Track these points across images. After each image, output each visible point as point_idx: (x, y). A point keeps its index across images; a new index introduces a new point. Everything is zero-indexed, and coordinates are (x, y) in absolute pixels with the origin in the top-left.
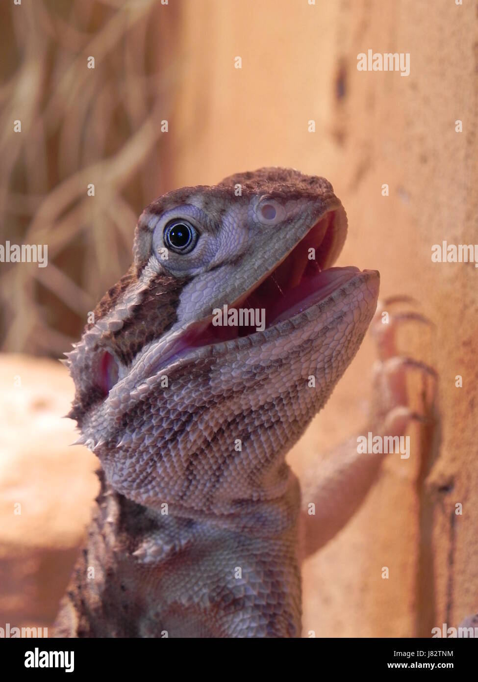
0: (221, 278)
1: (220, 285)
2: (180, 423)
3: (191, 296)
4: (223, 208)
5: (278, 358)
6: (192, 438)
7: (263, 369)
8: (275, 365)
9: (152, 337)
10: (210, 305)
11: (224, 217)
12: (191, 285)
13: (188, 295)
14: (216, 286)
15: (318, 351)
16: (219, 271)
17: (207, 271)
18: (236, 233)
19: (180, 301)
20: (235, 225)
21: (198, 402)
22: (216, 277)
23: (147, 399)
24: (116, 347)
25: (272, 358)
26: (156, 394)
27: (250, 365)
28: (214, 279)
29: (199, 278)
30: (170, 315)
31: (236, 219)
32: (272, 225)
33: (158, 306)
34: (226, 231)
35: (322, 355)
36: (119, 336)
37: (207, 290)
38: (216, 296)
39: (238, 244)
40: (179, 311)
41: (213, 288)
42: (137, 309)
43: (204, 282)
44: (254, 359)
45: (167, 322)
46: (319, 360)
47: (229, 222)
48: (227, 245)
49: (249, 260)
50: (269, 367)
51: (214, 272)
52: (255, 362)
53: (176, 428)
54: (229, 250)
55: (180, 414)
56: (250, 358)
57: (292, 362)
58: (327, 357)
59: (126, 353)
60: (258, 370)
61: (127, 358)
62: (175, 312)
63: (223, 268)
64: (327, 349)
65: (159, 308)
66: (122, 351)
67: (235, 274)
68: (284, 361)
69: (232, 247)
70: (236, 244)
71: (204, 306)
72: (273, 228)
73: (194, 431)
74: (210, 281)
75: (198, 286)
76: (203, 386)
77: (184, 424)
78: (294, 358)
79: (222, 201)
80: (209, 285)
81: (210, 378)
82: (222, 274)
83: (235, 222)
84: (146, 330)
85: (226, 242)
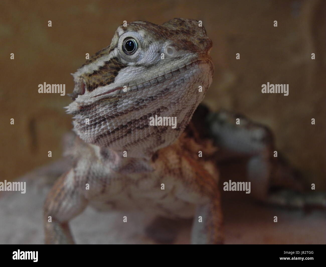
0: (139, 71)
1: (137, 74)
2: (100, 120)
3: (123, 74)
4: (151, 41)
5: (151, 96)
6: (103, 127)
7: (143, 101)
8: (149, 99)
9: (102, 84)
10: (129, 81)
11: (150, 45)
12: (125, 69)
13: (122, 73)
14: (135, 74)
15: (172, 94)
16: (139, 68)
17: (133, 66)
18: (153, 54)
19: (118, 74)
20: (154, 51)
21: (110, 114)
22: (137, 70)
23: (90, 105)
24: (88, 81)
25: (148, 96)
26: (94, 105)
27: (137, 98)
28: (135, 70)
29: (129, 68)
30: (112, 78)
31: (155, 48)
32: (170, 57)
33: (109, 72)
34: (149, 52)
35: (174, 97)
36: (91, 77)
37: (131, 74)
38: (133, 78)
39: (152, 60)
40: (116, 78)
41: (134, 74)
42: (101, 68)
43: (131, 70)
44: (139, 96)
45: (109, 80)
46: (172, 98)
47: (152, 48)
48: (147, 58)
49: (154, 68)
50: (146, 100)
51: (137, 67)
52: (140, 97)
53: (97, 121)
54: (147, 60)
55: (100, 117)
56: (138, 96)
57: (158, 98)
58: (176, 98)
59: (91, 86)
60: (141, 101)
61: (91, 89)
62: (114, 78)
63: (141, 67)
64: (176, 94)
65: (109, 73)
66: (90, 84)
67: (146, 72)
68: (154, 98)
69: (148, 60)
70: (151, 59)
71: (126, 81)
72: (171, 59)
73: (104, 124)
74: (134, 70)
75: (128, 71)
76: (113, 108)
77: (101, 121)
78: (159, 97)
79: (152, 38)
80: (132, 72)
81: (118, 104)
82: (140, 70)
83: (154, 49)
84: (101, 80)
85: (147, 56)
